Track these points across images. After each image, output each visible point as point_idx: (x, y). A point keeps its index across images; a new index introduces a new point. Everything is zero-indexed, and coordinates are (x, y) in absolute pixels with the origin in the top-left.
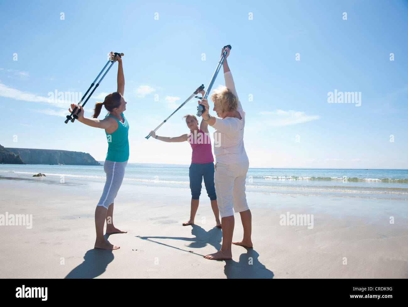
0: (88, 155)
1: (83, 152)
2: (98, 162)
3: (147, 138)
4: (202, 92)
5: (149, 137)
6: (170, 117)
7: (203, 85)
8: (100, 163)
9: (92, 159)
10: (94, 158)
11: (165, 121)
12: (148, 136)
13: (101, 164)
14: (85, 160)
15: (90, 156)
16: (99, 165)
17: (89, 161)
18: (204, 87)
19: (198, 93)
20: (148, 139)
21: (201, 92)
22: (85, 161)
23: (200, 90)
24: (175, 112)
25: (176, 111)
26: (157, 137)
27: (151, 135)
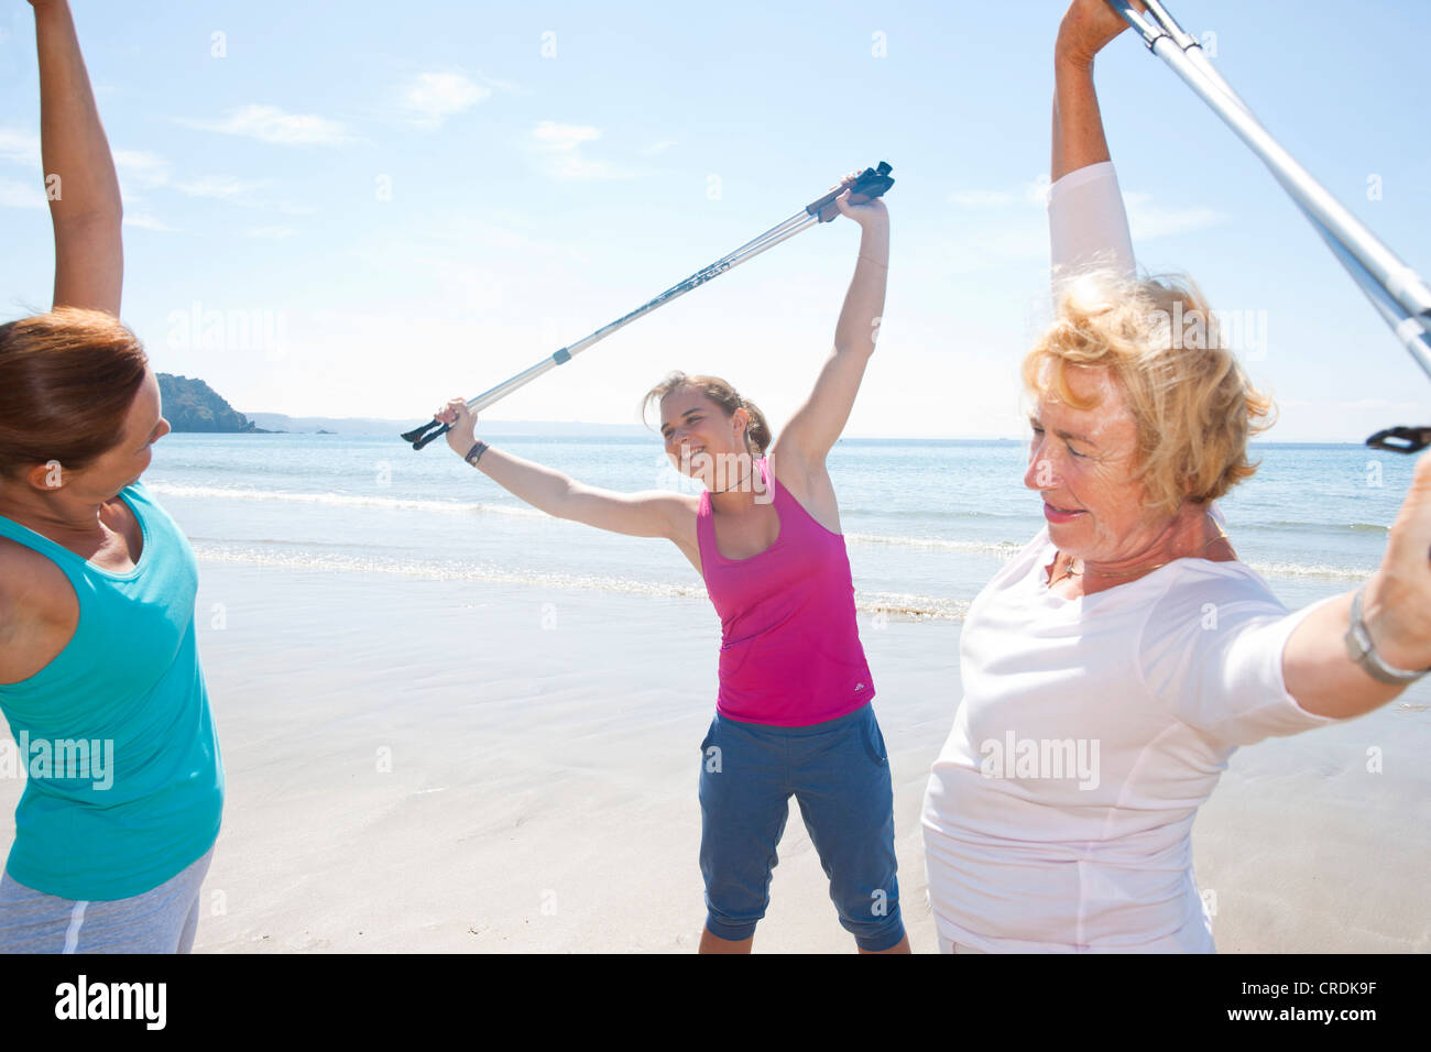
0: (198, 386)
1: (176, 375)
2: (243, 417)
3: (417, 438)
4: (866, 211)
5: (432, 437)
6: (599, 334)
7: (885, 167)
8: (253, 423)
9: (218, 403)
10: (224, 398)
11: (562, 356)
12: (422, 430)
13: (257, 426)
14: (184, 407)
15: (208, 389)
16: (251, 432)
17: (206, 413)
18: (890, 182)
19: (840, 218)
20: (418, 446)
21: (856, 210)
22: (185, 412)
23: (860, 196)
24: (644, 308)
25: (655, 303)
26: (476, 453)
27: (446, 429)
